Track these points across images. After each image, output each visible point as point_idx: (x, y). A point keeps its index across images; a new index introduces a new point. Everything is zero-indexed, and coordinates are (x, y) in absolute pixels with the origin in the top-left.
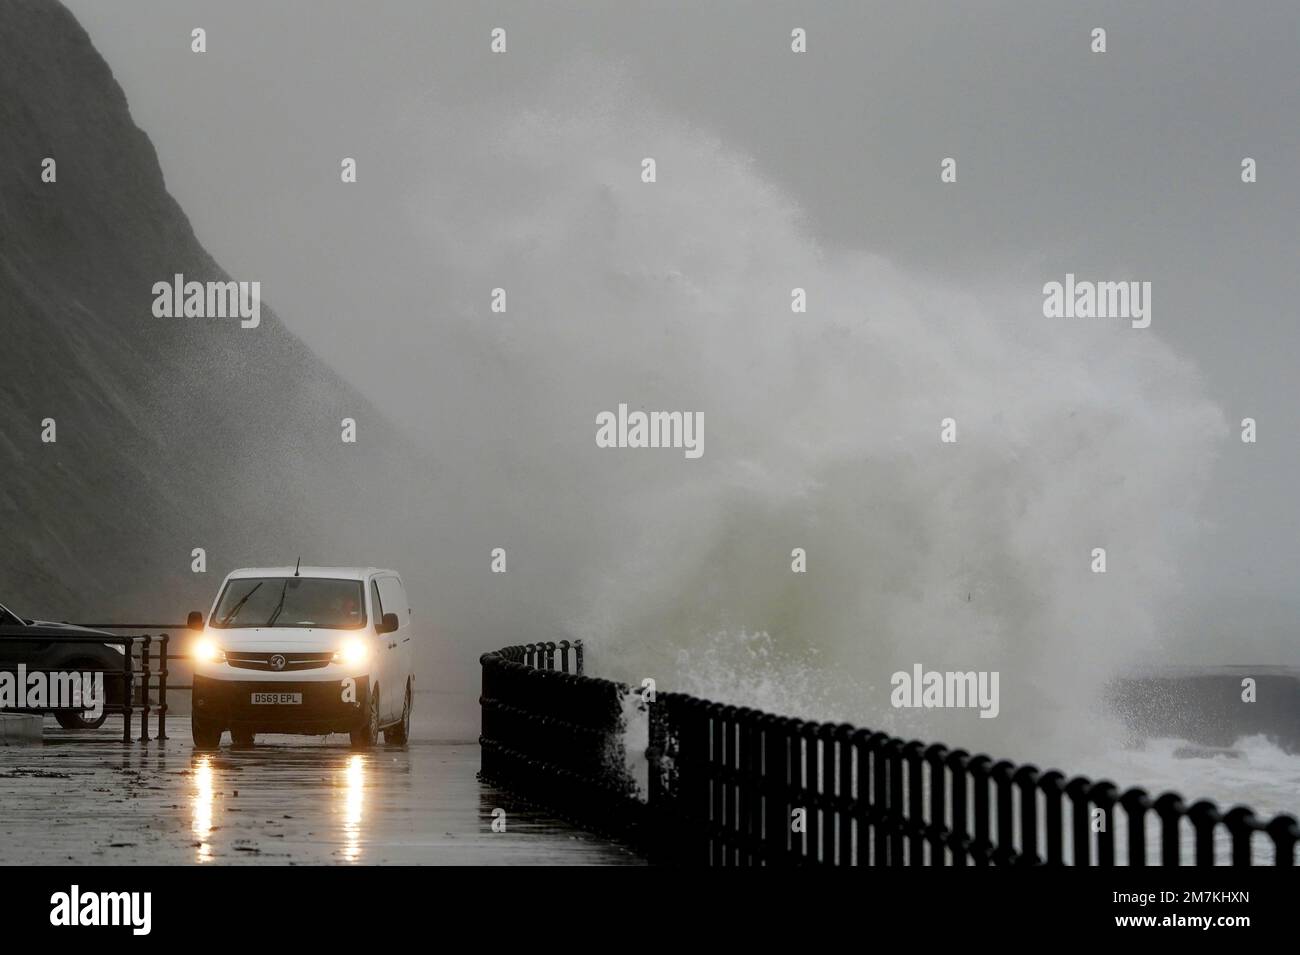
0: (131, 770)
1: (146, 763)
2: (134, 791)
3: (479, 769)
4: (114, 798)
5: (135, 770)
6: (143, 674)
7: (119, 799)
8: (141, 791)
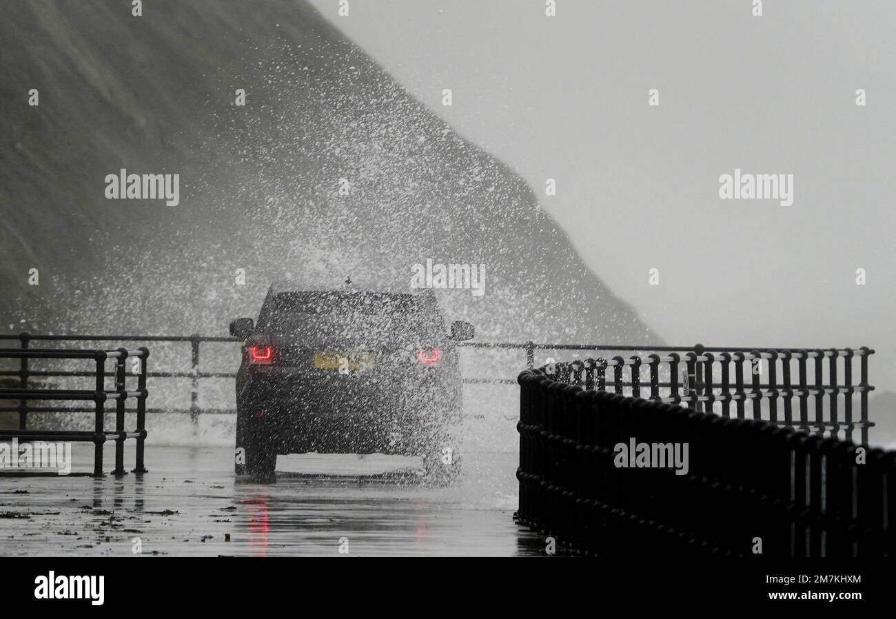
0: (102, 509)
1: (121, 501)
2: (107, 534)
3: (517, 508)
4: (82, 543)
5: (108, 509)
6: (118, 395)
7: (89, 544)
8: (115, 535)
